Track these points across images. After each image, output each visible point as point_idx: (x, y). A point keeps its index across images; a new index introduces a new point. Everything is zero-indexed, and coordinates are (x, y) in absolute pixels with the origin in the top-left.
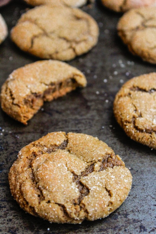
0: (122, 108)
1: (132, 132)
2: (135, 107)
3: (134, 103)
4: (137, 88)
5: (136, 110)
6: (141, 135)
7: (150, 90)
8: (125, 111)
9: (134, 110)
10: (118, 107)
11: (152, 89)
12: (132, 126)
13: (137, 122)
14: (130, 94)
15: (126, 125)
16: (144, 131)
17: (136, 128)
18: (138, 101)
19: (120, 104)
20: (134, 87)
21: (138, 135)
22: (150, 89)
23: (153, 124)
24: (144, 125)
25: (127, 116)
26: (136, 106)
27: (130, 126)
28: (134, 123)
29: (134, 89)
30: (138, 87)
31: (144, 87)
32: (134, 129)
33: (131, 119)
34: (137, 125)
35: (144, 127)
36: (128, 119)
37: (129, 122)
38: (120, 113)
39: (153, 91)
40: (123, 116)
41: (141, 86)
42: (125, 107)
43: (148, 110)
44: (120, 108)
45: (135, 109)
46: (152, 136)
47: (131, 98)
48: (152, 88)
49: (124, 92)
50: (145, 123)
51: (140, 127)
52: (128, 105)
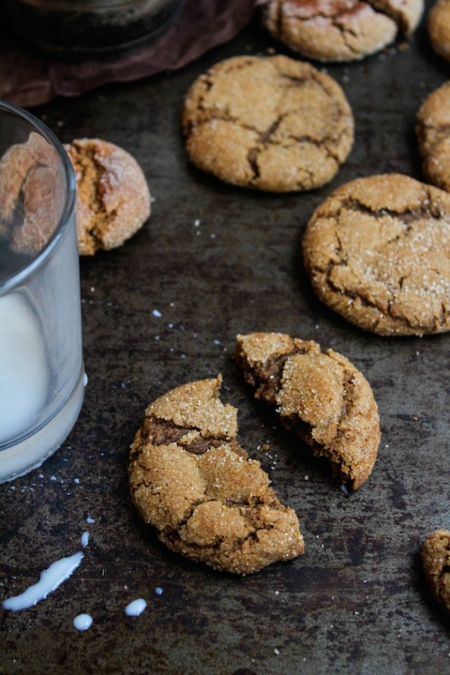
0: (316, 241)
1: (322, 290)
2: (340, 243)
3: (339, 235)
4: (355, 202)
5: (340, 249)
6: (335, 298)
7: (380, 211)
8: (318, 249)
9: (337, 249)
10: (310, 237)
11: (382, 209)
12: (323, 278)
13: (333, 272)
14: (338, 213)
15: (314, 275)
16: (343, 292)
17: (330, 284)
18: (347, 231)
19: (314, 232)
20: (351, 199)
21: (331, 297)
22: (379, 208)
23: (360, 283)
24: (343, 281)
25: (319, 257)
26: (341, 240)
27: (321, 278)
28: (329, 274)
29: (350, 204)
30: (358, 201)
31: (368, 202)
32: (327, 286)
33: (325, 264)
34: (331, 279)
35: (343, 285)
36: (319, 264)
37: (321, 271)
38: (309, 250)
39: (384, 212)
40: (313, 257)
41: (364, 201)
42: (321, 240)
43: (361, 251)
44: (312, 240)
45: (338, 246)
46: (354, 303)
47: (338, 221)
48: (383, 206)
49: (330, 205)
50: (347, 279)
51: (337, 284)
52: (328, 237)
